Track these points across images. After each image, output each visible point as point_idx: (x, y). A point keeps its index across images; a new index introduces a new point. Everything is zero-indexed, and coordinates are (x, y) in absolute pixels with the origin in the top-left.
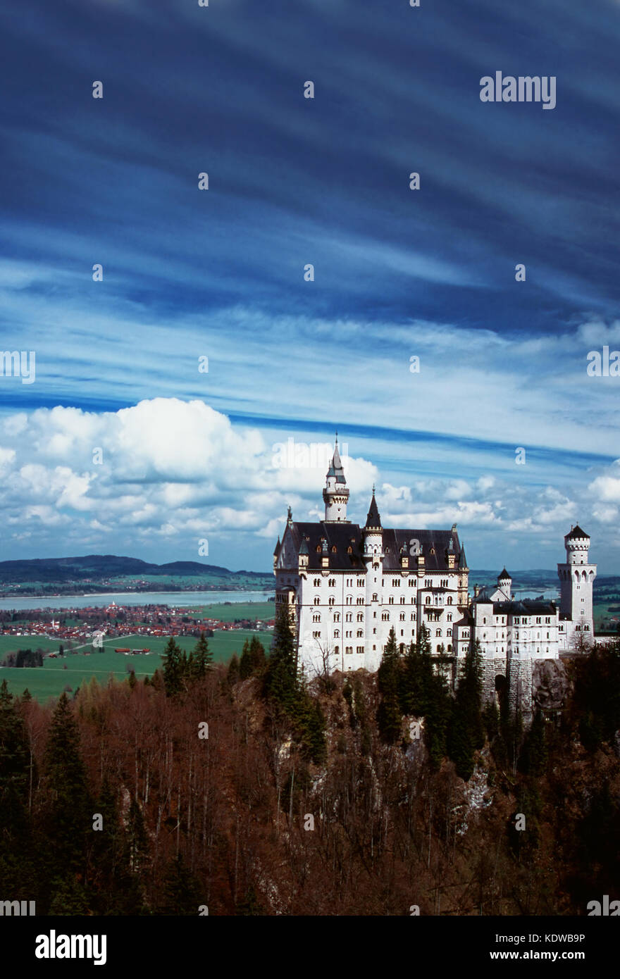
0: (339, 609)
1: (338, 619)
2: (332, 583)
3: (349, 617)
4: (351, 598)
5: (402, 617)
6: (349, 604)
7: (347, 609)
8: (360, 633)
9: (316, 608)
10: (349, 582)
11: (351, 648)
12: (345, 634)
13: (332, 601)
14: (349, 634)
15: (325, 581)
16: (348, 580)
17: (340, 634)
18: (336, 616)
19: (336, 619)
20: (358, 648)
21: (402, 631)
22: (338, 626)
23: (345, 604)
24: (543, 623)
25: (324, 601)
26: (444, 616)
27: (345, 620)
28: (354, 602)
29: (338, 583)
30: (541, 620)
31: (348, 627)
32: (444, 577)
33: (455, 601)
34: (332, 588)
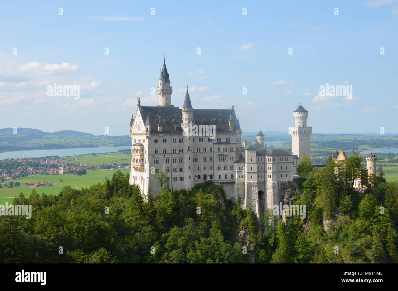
0: (169, 156)
1: (169, 162)
2: (165, 141)
3: (175, 160)
4: (176, 150)
5: (205, 159)
6: (175, 153)
7: (173, 156)
8: (181, 170)
9: (156, 156)
10: (174, 141)
11: (176, 178)
12: (173, 170)
13: (165, 151)
14: (175, 170)
15: (160, 140)
16: (174, 139)
17: (170, 171)
18: (168, 160)
19: (168, 161)
20: (180, 178)
21: (205, 167)
22: (168, 165)
23: (172, 152)
24: (284, 161)
25: (161, 151)
26: (228, 159)
27: (172, 162)
28: (178, 151)
29: (168, 141)
30: (283, 159)
31: (175, 166)
32: (228, 136)
33: (234, 150)
34: (165, 144)
